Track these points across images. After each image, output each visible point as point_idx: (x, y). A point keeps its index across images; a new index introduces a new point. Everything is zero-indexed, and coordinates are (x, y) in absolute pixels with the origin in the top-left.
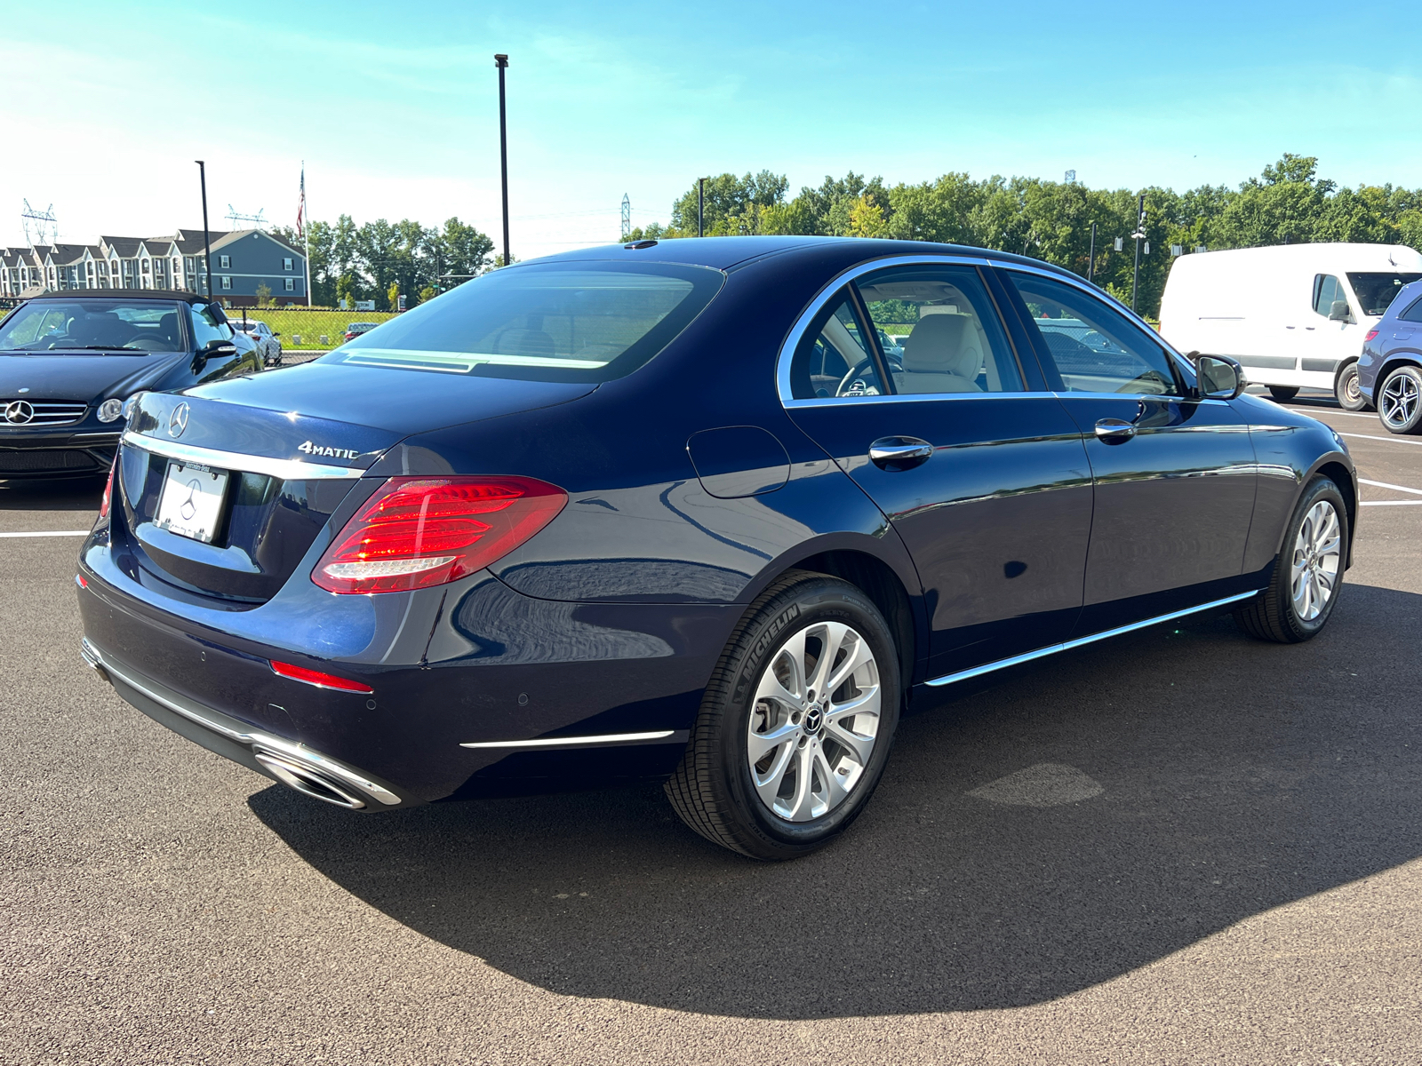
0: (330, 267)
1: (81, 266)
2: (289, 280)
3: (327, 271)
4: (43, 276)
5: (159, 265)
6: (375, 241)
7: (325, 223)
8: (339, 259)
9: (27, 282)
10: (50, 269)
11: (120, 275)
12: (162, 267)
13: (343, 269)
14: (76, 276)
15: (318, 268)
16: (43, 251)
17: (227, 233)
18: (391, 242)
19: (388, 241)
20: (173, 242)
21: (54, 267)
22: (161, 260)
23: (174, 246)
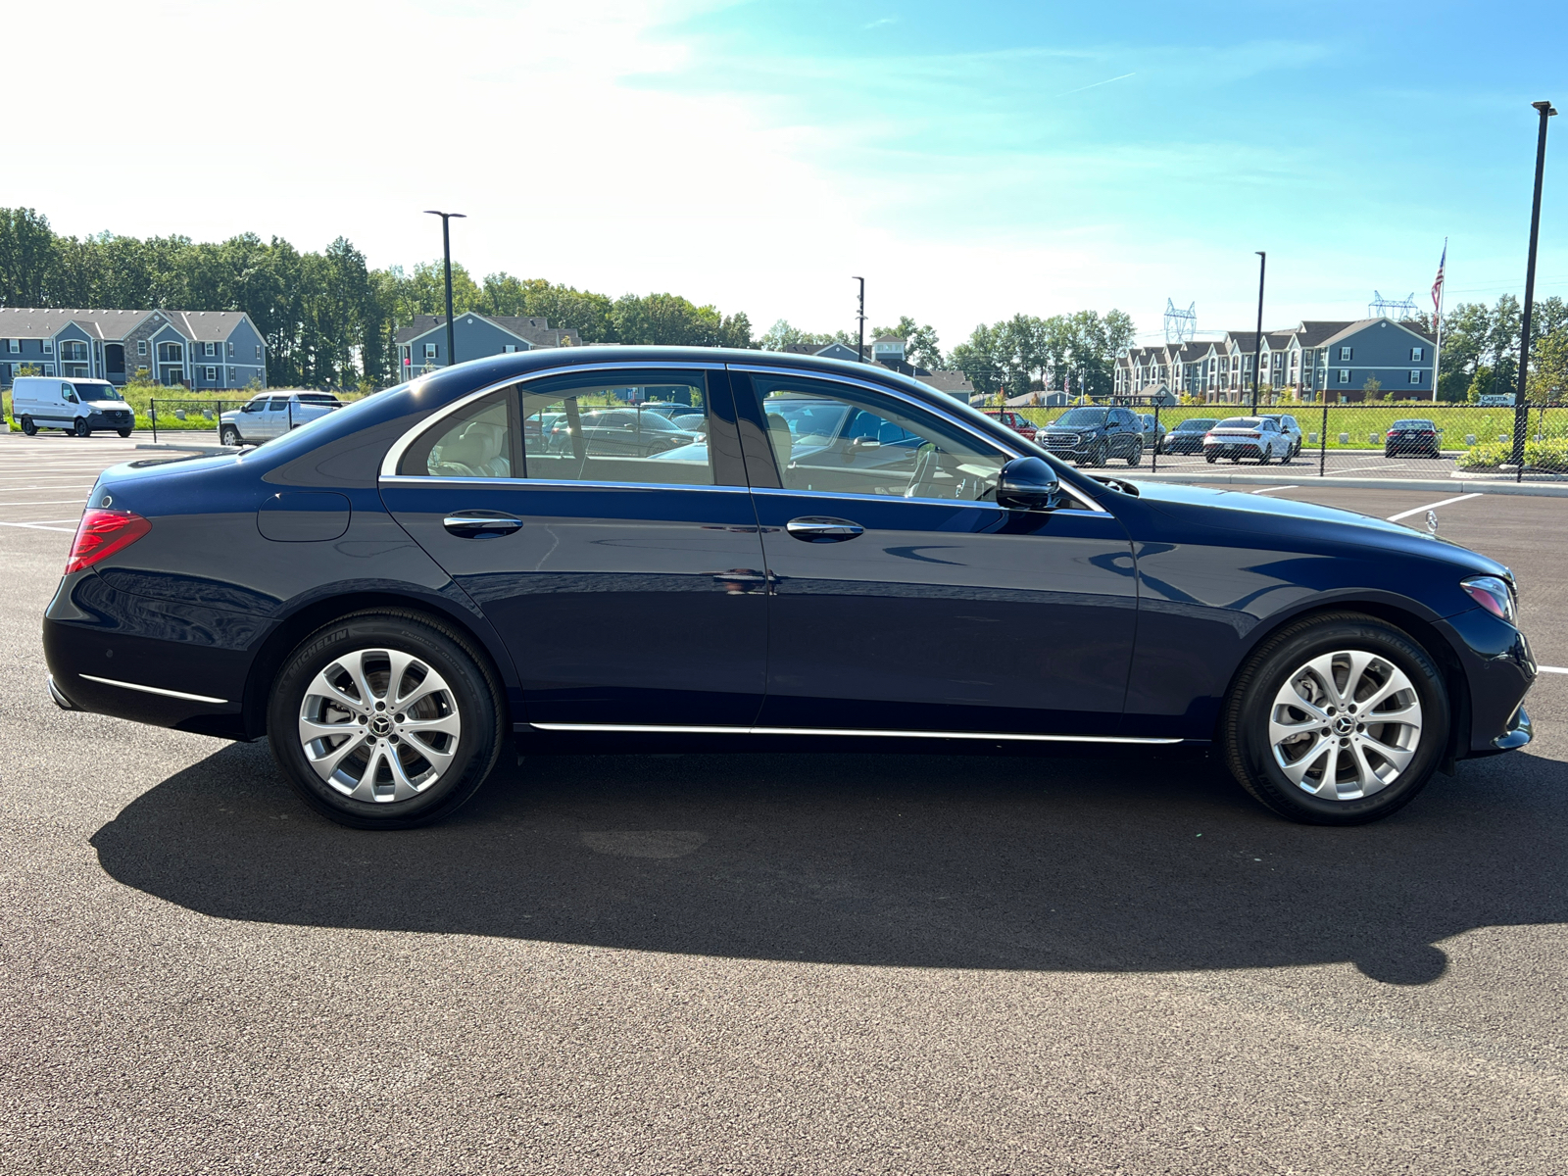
0: (1481, 356)
1: (1206, 362)
2: (1416, 372)
3: (1477, 361)
4: (1170, 374)
5: (1278, 359)
6: (1542, 324)
7: (1482, 306)
8: (1493, 346)
9: (1156, 379)
10: (1178, 367)
11: (1239, 371)
12: (1281, 362)
13: (1498, 357)
14: (1200, 373)
15: (1467, 358)
16: (1173, 349)
17: (1353, 323)
18: (1562, 325)
19: (1560, 322)
20: (1294, 335)
21: (1181, 364)
22: (1281, 354)
23: (1294, 340)
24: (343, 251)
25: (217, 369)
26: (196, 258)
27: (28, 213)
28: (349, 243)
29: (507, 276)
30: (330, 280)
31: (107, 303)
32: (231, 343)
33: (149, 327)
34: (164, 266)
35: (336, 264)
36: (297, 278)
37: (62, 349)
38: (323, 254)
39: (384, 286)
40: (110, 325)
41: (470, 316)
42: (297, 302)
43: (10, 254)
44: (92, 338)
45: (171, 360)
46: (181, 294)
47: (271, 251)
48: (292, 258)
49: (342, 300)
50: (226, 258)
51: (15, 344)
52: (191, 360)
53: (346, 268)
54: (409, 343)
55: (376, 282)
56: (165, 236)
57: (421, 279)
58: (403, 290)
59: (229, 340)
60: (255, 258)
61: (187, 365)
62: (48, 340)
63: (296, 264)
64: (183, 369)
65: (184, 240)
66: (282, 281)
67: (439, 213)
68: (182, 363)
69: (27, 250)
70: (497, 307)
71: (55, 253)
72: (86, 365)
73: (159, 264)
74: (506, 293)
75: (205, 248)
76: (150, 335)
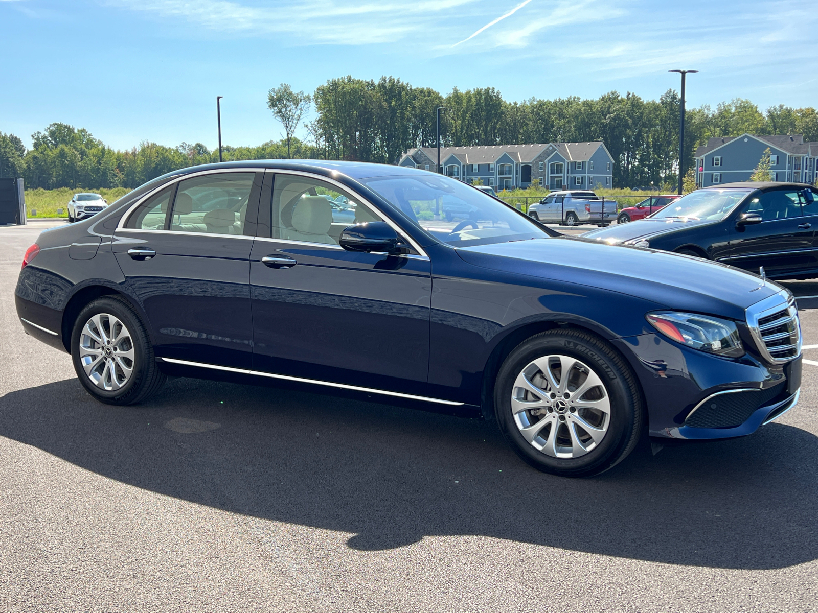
24: (671, 98)
25: (582, 178)
26: (580, 110)
27: (491, 91)
28: (675, 93)
29: (784, 107)
30: (661, 118)
31: (528, 140)
32: (592, 162)
33: (546, 153)
34: (561, 116)
35: (666, 107)
36: (640, 118)
37: (499, 169)
38: (658, 101)
39: (696, 120)
40: (525, 153)
41: (746, 137)
42: (639, 134)
43: (480, 115)
44: (515, 162)
45: (557, 173)
46: (570, 133)
47: (626, 102)
48: (638, 106)
49: (668, 131)
50: (597, 109)
51: (475, 167)
52: (568, 173)
53: (671, 109)
54: (703, 157)
55: (691, 117)
56: (565, 98)
57: (722, 114)
58: (707, 122)
59: (591, 160)
60: (615, 107)
61: (565, 177)
62: (493, 165)
63: (640, 109)
64: (563, 179)
65: (576, 99)
66: (630, 121)
67: (679, 71)
68: (563, 175)
69: (489, 112)
70: (775, 129)
71: (502, 113)
72: (510, 178)
73: (559, 115)
74: (783, 119)
75: (586, 104)
76: (546, 158)
